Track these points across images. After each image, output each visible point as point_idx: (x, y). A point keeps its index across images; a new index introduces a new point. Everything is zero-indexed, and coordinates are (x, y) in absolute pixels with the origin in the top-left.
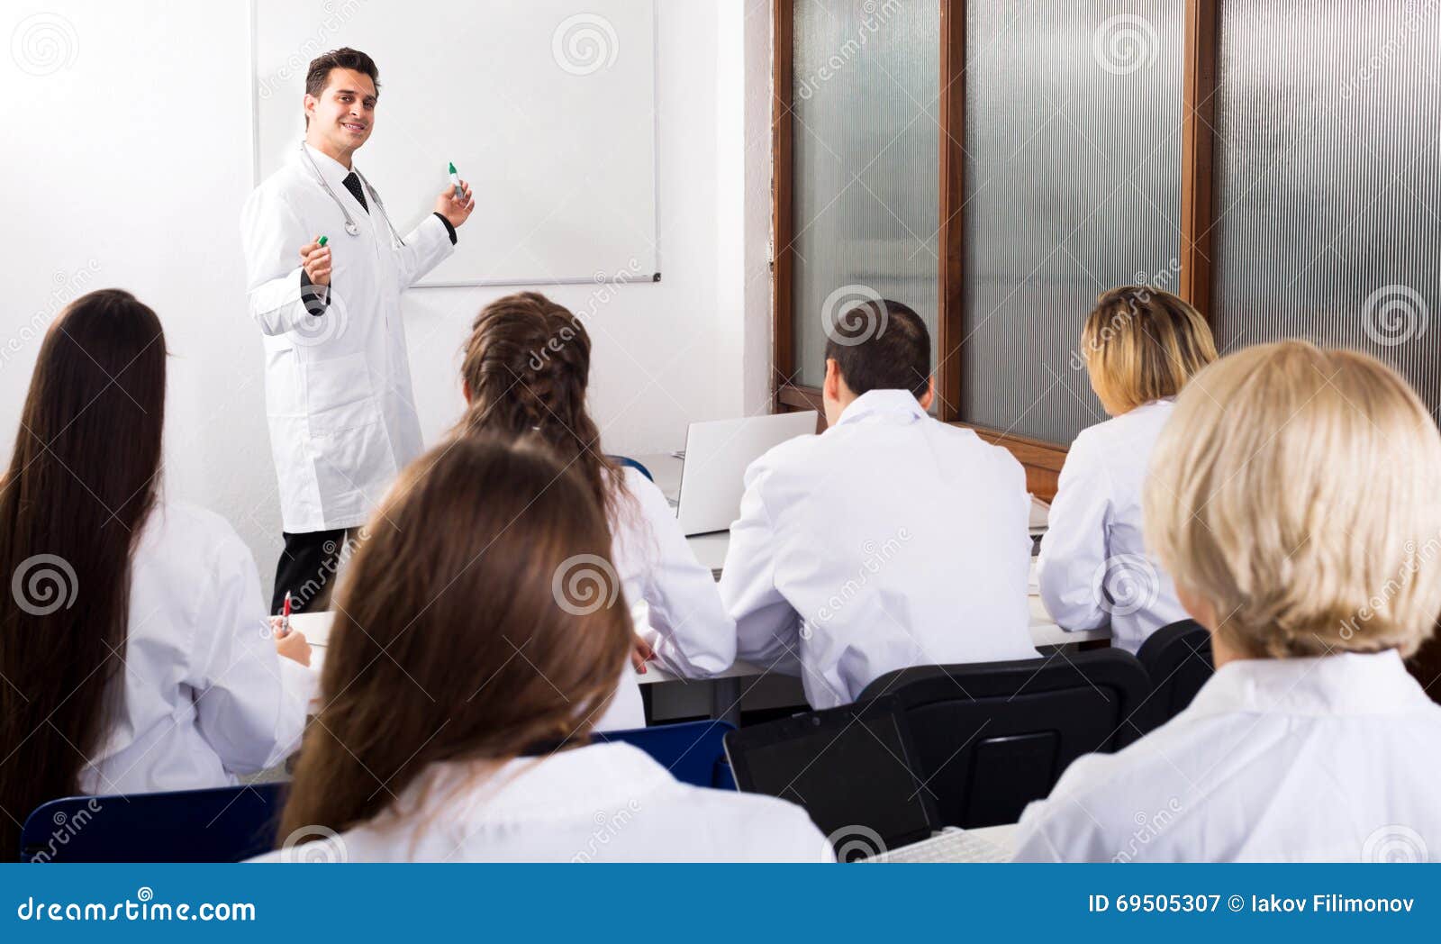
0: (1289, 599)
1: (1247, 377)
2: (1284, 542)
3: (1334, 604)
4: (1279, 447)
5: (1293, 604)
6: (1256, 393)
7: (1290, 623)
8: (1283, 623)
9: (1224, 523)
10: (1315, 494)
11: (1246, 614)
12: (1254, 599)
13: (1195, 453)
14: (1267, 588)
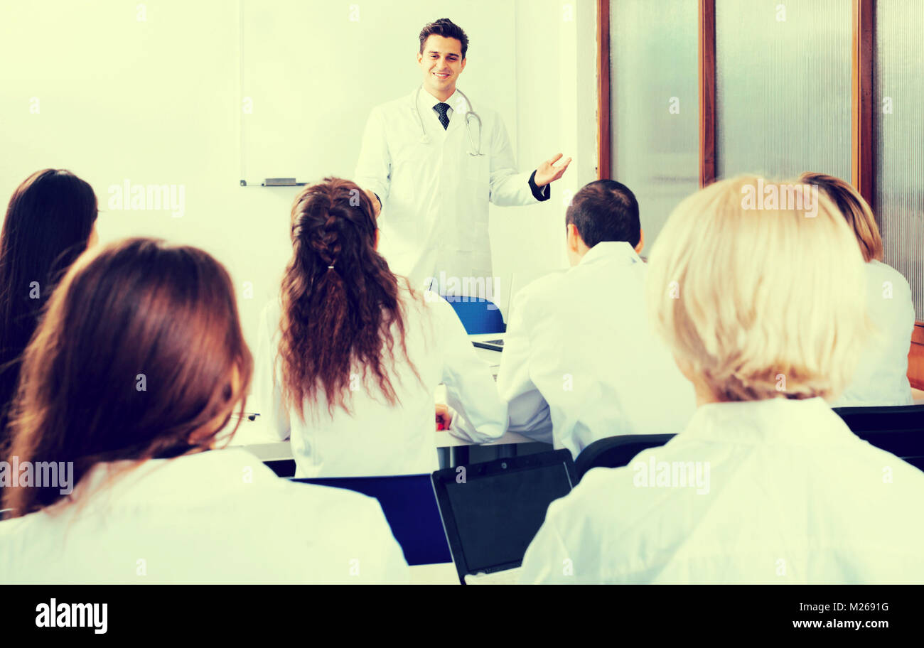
0: (744, 358)
1: (711, 201)
2: (738, 316)
3: (776, 361)
4: (733, 249)
5: (747, 361)
6: (717, 212)
7: (745, 375)
8: (739, 376)
9: (696, 304)
10: (760, 280)
11: (713, 372)
12: (720, 358)
13: (676, 256)
14: (728, 349)
